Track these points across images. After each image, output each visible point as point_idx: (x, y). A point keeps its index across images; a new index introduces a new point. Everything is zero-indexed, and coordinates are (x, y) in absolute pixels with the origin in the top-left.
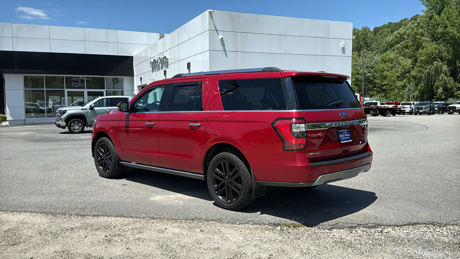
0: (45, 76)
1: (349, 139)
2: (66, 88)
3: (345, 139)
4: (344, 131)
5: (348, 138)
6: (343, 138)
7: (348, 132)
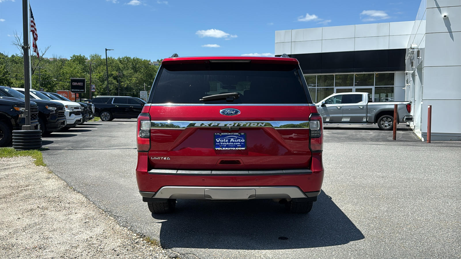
0: (317, 76)
1: (239, 146)
2: (335, 86)
3: (227, 145)
4: (229, 134)
5: (237, 145)
6: (225, 144)
7: (241, 136)
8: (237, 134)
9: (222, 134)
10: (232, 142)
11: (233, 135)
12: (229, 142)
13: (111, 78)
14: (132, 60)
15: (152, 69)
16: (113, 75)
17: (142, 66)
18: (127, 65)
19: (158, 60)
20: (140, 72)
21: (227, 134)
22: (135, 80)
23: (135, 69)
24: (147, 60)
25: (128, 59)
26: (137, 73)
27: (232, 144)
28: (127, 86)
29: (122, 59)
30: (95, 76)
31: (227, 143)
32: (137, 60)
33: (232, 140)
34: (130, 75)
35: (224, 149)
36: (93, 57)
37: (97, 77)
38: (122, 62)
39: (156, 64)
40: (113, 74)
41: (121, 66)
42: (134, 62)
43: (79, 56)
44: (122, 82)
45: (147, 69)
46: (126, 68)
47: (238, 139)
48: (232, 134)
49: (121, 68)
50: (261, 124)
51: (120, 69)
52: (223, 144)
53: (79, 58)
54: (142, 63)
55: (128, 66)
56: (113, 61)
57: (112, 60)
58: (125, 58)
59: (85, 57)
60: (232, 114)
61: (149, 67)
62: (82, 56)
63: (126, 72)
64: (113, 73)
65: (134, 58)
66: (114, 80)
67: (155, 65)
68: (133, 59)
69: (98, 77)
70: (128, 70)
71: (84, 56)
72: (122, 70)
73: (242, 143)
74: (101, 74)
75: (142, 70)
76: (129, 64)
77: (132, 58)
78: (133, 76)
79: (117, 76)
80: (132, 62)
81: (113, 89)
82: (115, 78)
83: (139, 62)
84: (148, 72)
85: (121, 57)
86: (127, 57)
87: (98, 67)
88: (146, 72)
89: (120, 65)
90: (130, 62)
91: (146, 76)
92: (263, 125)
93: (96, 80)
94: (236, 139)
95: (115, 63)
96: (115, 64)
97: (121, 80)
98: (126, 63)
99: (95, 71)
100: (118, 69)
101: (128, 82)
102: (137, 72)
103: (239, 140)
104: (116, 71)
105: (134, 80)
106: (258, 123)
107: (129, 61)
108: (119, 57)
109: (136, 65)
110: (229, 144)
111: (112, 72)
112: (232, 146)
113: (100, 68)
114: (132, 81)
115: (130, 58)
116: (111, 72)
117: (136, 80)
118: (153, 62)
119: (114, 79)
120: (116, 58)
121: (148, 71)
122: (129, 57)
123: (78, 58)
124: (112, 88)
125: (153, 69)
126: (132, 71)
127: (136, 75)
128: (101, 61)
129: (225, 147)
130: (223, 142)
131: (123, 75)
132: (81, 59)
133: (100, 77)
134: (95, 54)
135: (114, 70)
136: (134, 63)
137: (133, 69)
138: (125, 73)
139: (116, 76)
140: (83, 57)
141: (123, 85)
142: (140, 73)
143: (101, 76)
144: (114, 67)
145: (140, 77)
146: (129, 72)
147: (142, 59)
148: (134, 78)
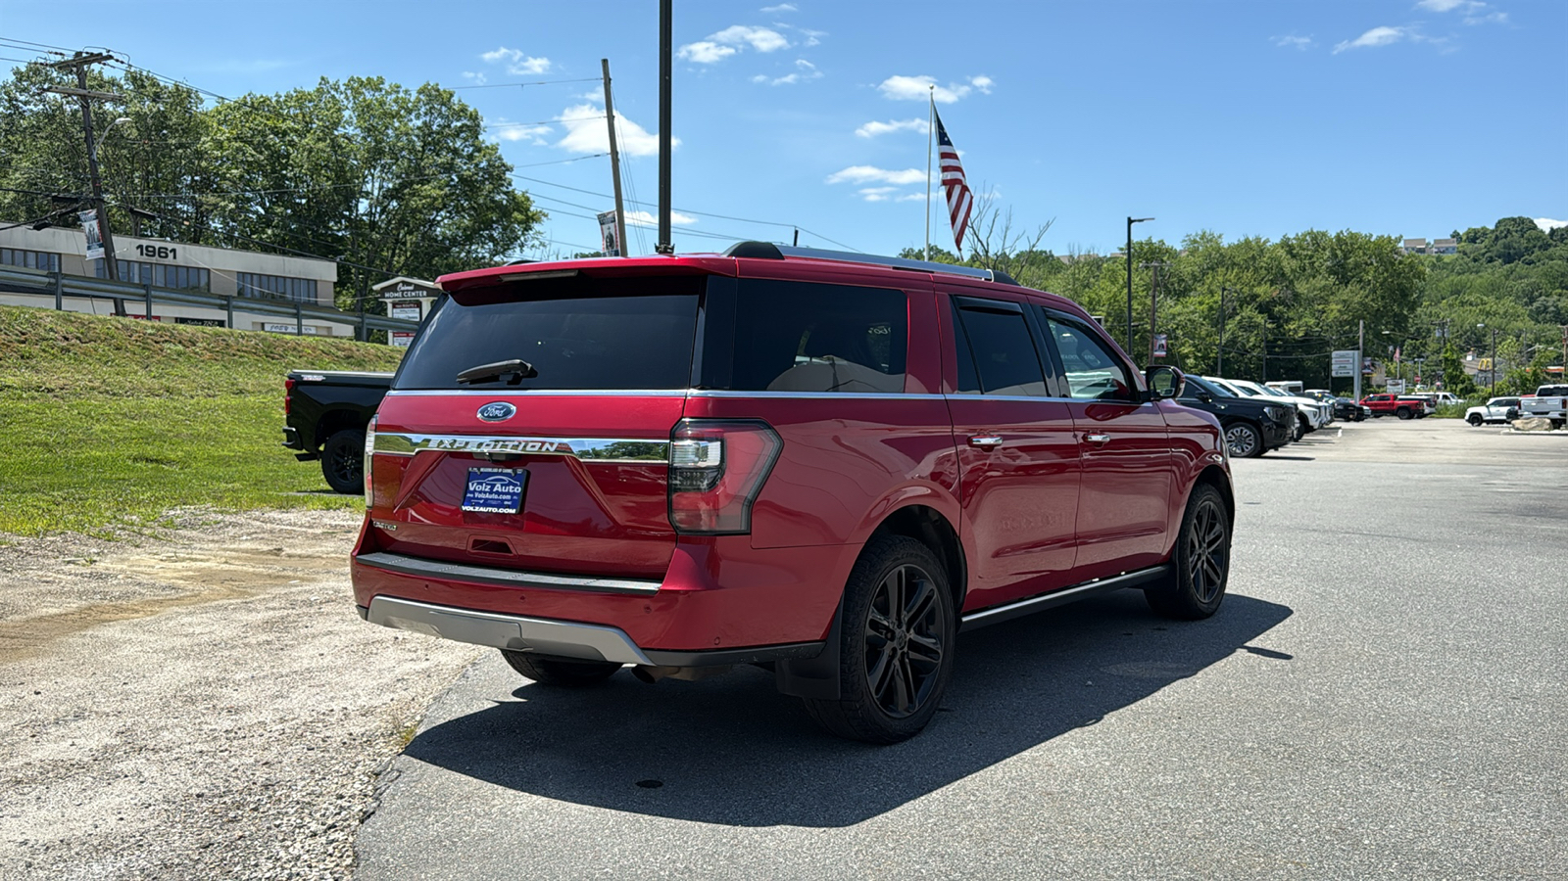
1: (506, 503)
3: (486, 500)
4: (495, 470)
5: (503, 501)
6: (482, 496)
7: (516, 477)
8: (509, 471)
9: (482, 470)
10: (498, 493)
11: (502, 474)
12: (491, 492)
13: (1250, 307)
14: (1331, 240)
15: (1406, 270)
16: (1258, 300)
17: (1369, 262)
18: (1314, 259)
19: (1455, 232)
20: (1360, 281)
21: (490, 470)
22: (1335, 311)
23: (1343, 273)
24: (1390, 237)
25: (1317, 239)
26: (1346, 286)
27: (496, 497)
28: (1306, 334)
29: (1294, 242)
30: (1194, 306)
31: (488, 496)
32: (1351, 238)
33: (498, 487)
34: (1322, 294)
35: (477, 509)
36: (1195, 241)
37: (1201, 308)
38: (1295, 252)
39: (1447, 249)
40: (1258, 296)
41: (1289, 265)
42: (1341, 249)
43: (1146, 244)
44: (1288, 320)
45: (1387, 271)
46: (1307, 271)
47: (510, 484)
48: (500, 470)
49: (1287, 270)
50: (551, 445)
51: (1283, 275)
52: (480, 496)
53: (1145, 250)
54: (1369, 249)
55: (1316, 264)
56: (1262, 251)
57: (1259, 246)
58: (1308, 238)
59: (1164, 244)
60: (496, 417)
61: (1397, 262)
62: (1154, 241)
63: (1307, 286)
64: (1259, 290)
65: (1342, 232)
66: (1260, 316)
67: (1443, 252)
68: (1338, 237)
69: (1205, 307)
70: (1314, 277)
71: (1162, 241)
72: (1292, 277)
73: (515, 497)
74: (1215, 298)
75: (1367, 274)
76: (1320, 255)
77: (1332, 234)
78: (1331, 297)
79: (1273, 302)
80: (1332, 249)
81: (1254, 345)
82: (1265, 308)
83: (1359, 248)
84: (1392, 282)
85: (1292, 236)
86: (1315, 231)
87: (1209, 276)
88: (1385, 279)
89: (1285, 263)
90: (1324, 249)
91: (1383, 298)
92: (552, 449)
93: (1195, 317)
94: (506, 485)
95: (1267, 255)
96: (1269, 261)
97: (1286, 315)
98: (1309, 253)
99: (1199, 289)
100: (1279, 276)
101: (1312, 321)
102: (1348, 282)
103: (511, 487)
104: (1268, 283)
105: (1334, 309)
106: (543, 443)
107: (1322, 244)
108: (1284, 237)
109: (1346, 258)
110: (491, 497)
111: (1255, 289)
112: (494, 503)
113: (1213, 277)
114: (1325, 315)
115: (1324, 234)
116: (1251, 289)
117: (1339, 311)
118: (1432, 243)
119: (1259, 313)
120: (1276, 240)
121: (1392, 276)
122: (1323, 230)
123: (1142, 250)
124: (1251, 344)
125: (1411, 266)
126: (1332, 279)
127: (1345, 293)
128: (1221, 254)
129: (480, 505)
130: (480, 492)
131: (1296, 296)
132: (1153, 253)
133: (1211, 308)
134: (1200, 233)
135: (1262, 280)
136: (1338, 252)
137: (1335, 273)
138: (1302, 287)
139: (1267, 302)
140: (1157, 245)
141: (1291, 333)
142: (1358, 286)
143: (1216, 302)
144: (1263, 272)
145: (1357, 299)
146: (1318, 285)
147: (1371, 235)
148: (1333, 306)
